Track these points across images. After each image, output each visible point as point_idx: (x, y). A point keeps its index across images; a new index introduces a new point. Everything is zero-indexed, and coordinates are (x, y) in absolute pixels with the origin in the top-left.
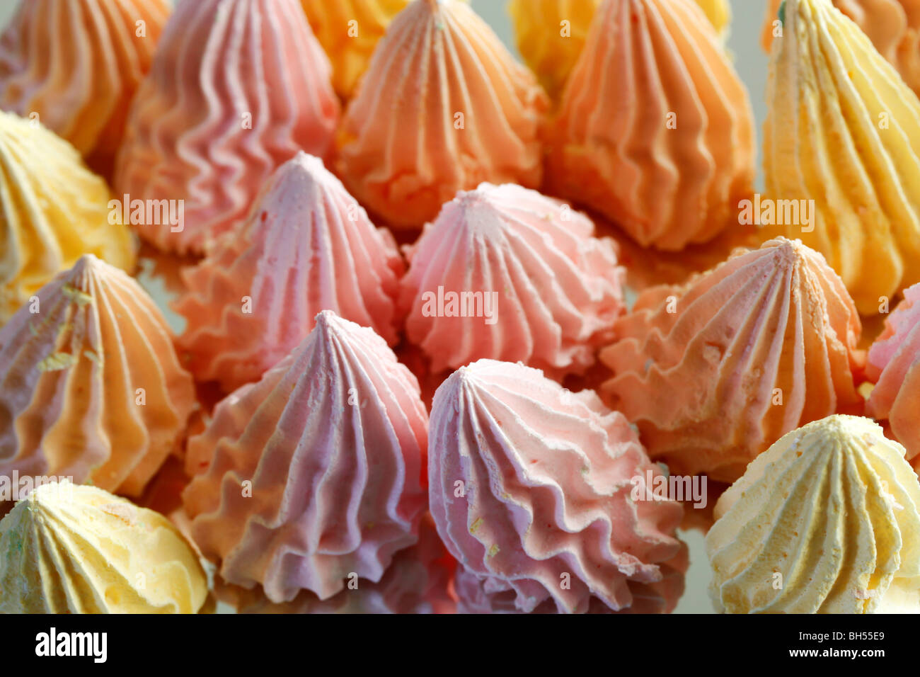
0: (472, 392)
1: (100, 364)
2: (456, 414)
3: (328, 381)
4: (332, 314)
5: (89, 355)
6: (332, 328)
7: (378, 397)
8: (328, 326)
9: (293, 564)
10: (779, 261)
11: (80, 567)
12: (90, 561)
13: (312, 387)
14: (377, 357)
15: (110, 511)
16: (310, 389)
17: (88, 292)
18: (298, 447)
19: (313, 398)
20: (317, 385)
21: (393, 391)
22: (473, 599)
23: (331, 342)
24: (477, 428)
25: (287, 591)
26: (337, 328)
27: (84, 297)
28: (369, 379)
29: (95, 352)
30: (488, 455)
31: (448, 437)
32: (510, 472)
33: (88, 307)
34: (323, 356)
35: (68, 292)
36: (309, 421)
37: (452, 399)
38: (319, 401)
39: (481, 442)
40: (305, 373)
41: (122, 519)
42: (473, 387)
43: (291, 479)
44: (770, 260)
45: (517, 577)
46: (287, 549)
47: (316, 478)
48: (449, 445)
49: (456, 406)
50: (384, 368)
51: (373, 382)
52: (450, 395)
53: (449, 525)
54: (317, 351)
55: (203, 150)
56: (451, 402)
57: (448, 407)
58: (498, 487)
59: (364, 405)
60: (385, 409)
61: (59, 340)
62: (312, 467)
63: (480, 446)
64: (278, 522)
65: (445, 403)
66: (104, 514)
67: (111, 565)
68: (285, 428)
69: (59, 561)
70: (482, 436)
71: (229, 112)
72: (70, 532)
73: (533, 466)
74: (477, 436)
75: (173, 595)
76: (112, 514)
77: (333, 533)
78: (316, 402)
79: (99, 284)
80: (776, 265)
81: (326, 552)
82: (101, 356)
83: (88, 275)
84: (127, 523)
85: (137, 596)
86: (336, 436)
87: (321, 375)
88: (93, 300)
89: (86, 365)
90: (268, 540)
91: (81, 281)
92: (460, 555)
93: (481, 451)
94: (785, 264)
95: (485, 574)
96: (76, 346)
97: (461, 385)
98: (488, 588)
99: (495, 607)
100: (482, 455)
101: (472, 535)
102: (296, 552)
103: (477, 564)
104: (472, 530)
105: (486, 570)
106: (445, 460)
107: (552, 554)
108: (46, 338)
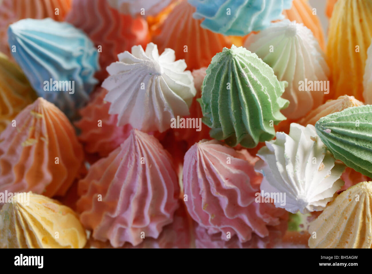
0: (202, 152)
1: (46, 142)
2: (196, 162)
3: (136, 157)
5: (42, 139)
7: (156, 164)
8: (136, 135)
9: (122, 231)
10: (344, 105)
11: (32, 228)
13: (129, 159)
15: (46, 206)
16: (128, 161)
17: (41, 113)
18: (124, 184)
20: (131, 158)
22: (202, 237)
23: (137, 141)
24: (205, 167)
25: (119, 242)
26: (139, 136)
27: (39, 115)
29: (45, 137)
30: (209, 178)
31: (193, 171)
32: (218, 184)
33: (41, 119)
34: (133, 147)
35: (33, 113)
36: (128, 174)
38: (132, 165)
39: (207, 172)
40: (126, 154)
41: (52, 210)
42: (202, 149)
43: (121, 197)
44: (340, 104)
45: (222, 226)
46: (119, 226)
47: (131, 196)
48: (193, 174)
49: (196, 158)
51: (154, 157)
52: (193, 154)
53: (194, 208)
54: (131, 145)
56: (194, 157)
57: (192, 159)
58: (214, 190)
59: (151, 166)
60: (159, 168)
61: (29, 132)
62: (130, 192)
63: (206, 174)
64: (115, 215)
65: (191, 157)
66: (44, 207)
67: (45, 228)
68: (119, 177)
69: (23, 225)
70: (207, 169)
72: (29, 214)
73: (227, 181)
74: (205, 170)
77: (139, 218)
78: (131, 165)
79: (46, 110)
80: (343, 106)
81: (136, 226)
82: (47, 139)
83: (40, 106)
84: (54, 211)
86: (139, 179)
87: (133, 155)
88: (42, 116)
89: (41, 143)
90: (112, 222)
91: (38, 109)
92: (198, 220)
93: (207, 176)
95: (209, 226)
96: (37, 135)
97: (198, 150)
98: (210, 232)
99: (213, 240)
100: (207, 178)
101: (204, 210)
102: (123, 227)
103: (206, 222)
104: (204, 209)
105: (209, 225)
106: (192, 181)
107: (236, 216)
108: (24, 133)
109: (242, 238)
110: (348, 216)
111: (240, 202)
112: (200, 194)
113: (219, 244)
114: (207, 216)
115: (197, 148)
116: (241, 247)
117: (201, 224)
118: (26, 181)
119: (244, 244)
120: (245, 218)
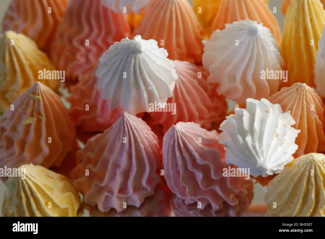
0: (179, 133)
1: (44, 120)
2: (174, 141)
4: (126, 113)
5: (40, 117)
6: (126, 118)
7: (141, 143)
8: (125, 117)
9: (108, 199)
11: (36, 194)
12: (40, 192)
14: (142, 129)
15: (46, 174)
16: (117, 139)
17: (39, 95)
18: (112, 159)
19: (118, 142)
20: (119, 137)
21: (147, 141)
22: (180, 207)
23: (125, 123)
24: (182, 146)
25: (106, 208)
26: (128, 117)
27: (37, 97)
28: (138, 137)
29: (42, 116)
30: (186, 155)
31: (172, 150)
32: (194, 160)
33: (39, 100)
34: (122, 127)
35: (31, 95)
36: (116, 150)
37: (172, 136)
39: (184, 150)
40: (116, 133)
41: (51, 177)
42: (179, 131)
43: (109, 170)
44: (295, 90)
45: (198, 197)
46: (106, 194)
47: (118, 170)
49: (174, 139)
50: (144, 133)
51: (140, 138)
52: (172, 135)
53: (173, 182)
54: (120, 125)
55: (82, 43)
56: (172, 137)
57: (171, 139)
58: (190, 166)
59: (136, 146)
60: (143, 147)
61: (29, 112)
62: (116, 166)
63: (183, 152)
64: (103, 184)
65: (170, 138)
66: (45, 176)
67: (47, 194)
69: (29, 192)
70: (184, 148)
71: (91, 30)
72: (33, 182)
73: (201, 157)
74: (182, 149)
75: (69, 204)
76: (47, 176)
77: (123, 189)
78: (119, 143)
79: (42, 92)
80: (297, 92)
81: (120, 195)
82: (44, 117)
83: (38, 89)
84: (53, 179)
85: (56, 205)
86: (125, 155)
87: (121, 134)
88: (40, 97)
89: (39, 121)
90: (100, 190)
91: (36, 91)
92: (177, 192)
94: (300, 92)
95: (186, 198)
96: (35, 114)
97: (176, 131)
98: (186, 203)
99: (189, 210)
100: (184, 155)
101: (182, 184)
102: (109, 195)
103: (184, 194)
104: (182, 182)
105: (187, 196)
106: (171, 158)
107: (210, 188)
108: (24, 113)
109: (215, 206)
110: (296, 179)
111: (213, 176)
112: (178, 169)
113: (195, 213)
114: (185, 188)
115: (175, 129)
116: (214, 215)
117: (179, 196)
118: (27, 154)
119: (216, 212)
120: (218, 189)
